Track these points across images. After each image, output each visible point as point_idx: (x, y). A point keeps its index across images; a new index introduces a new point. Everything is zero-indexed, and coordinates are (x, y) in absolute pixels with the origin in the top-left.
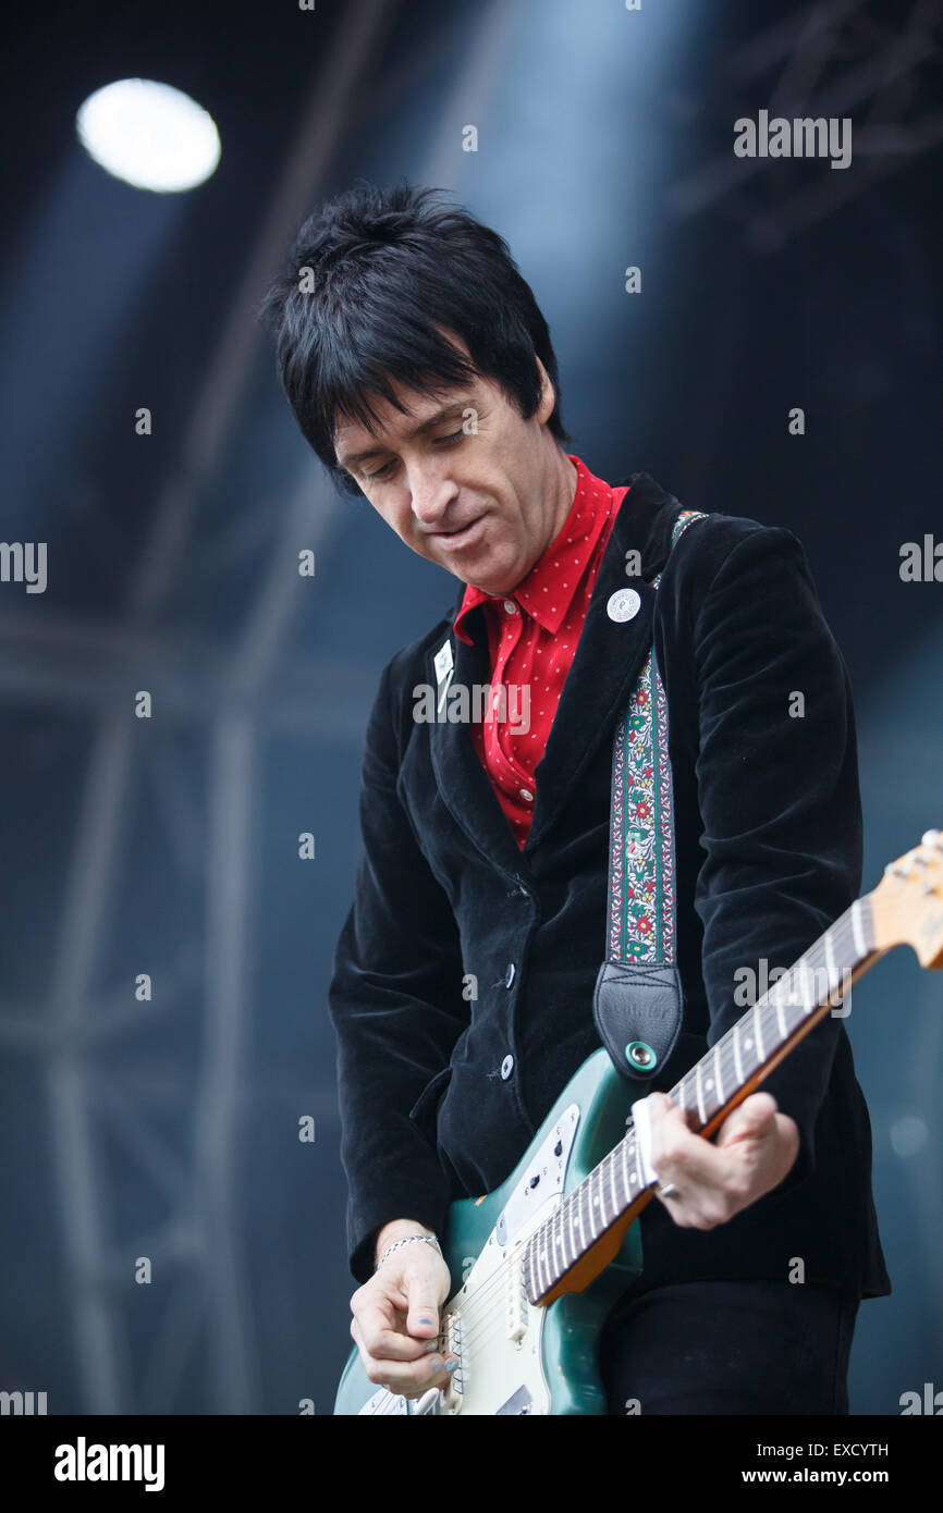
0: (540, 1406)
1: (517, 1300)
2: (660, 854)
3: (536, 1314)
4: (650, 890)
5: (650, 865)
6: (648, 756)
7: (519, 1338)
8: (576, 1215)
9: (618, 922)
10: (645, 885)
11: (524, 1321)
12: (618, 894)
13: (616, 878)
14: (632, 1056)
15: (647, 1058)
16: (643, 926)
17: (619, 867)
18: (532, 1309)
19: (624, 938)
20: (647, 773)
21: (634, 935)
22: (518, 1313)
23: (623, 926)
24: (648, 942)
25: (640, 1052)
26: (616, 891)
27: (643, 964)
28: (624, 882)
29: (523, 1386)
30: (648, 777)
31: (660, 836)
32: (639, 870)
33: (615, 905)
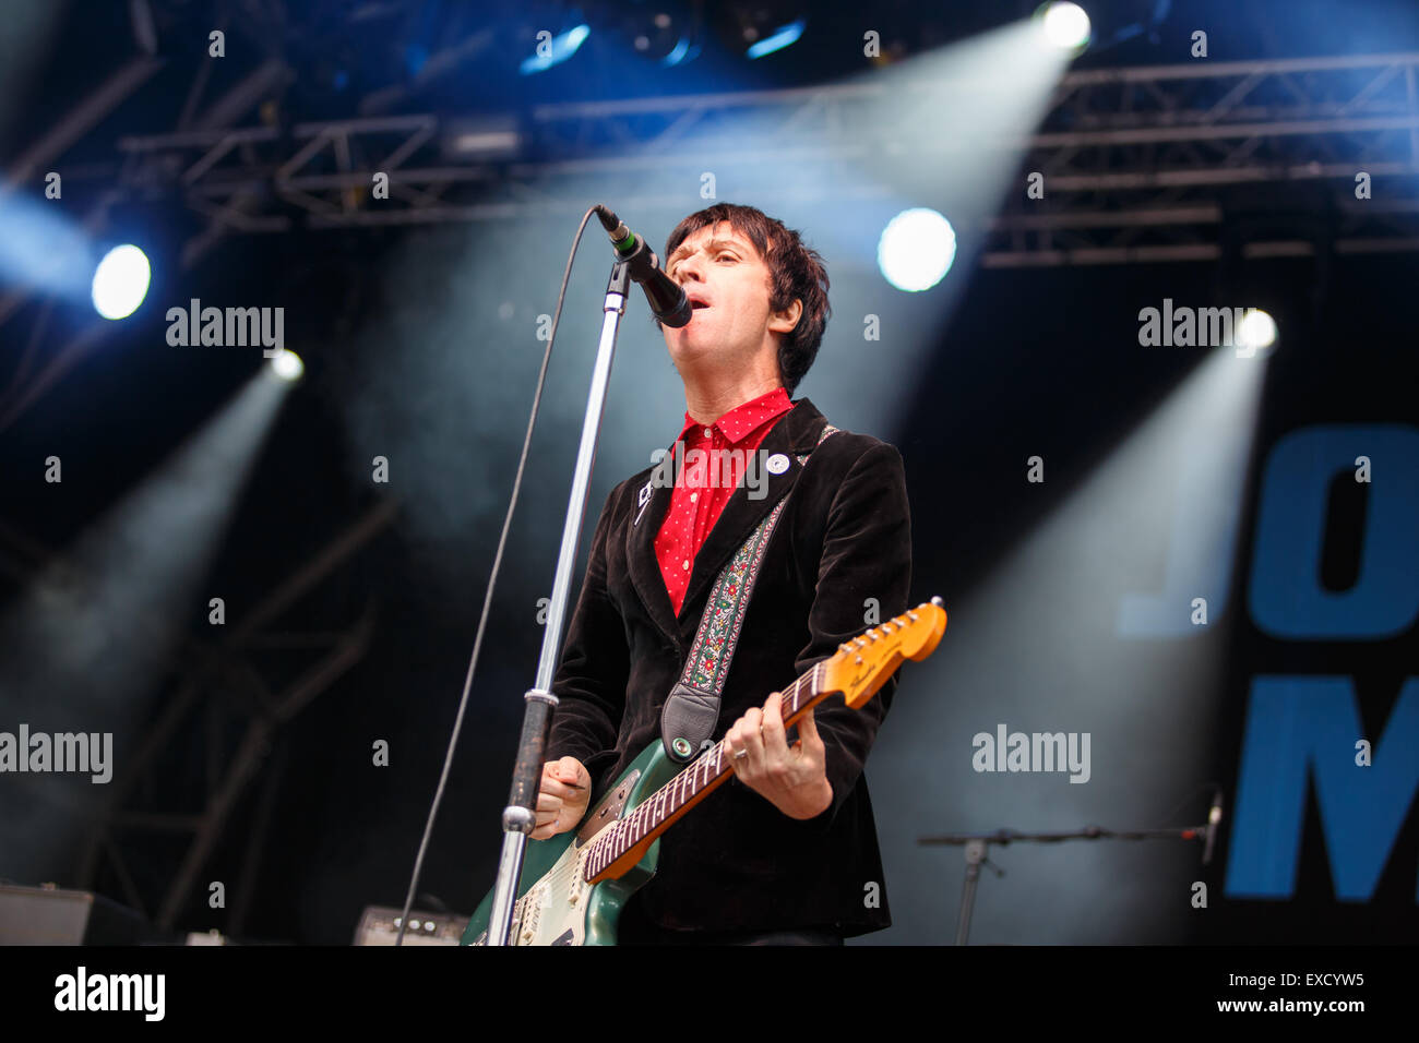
0: (577, 941)
1: (579, 879)
2: (733, 622)
3: (587, 888)
4: (720, 644)
5: (724, 627)
6: (748, 556)
7: (574, 901)
8: (636, 821)
9: (694, 658)
10: (718, 639)
11: (580, 891)
12: (701, 640)
13: (703, 628)
14: (677, 747)
15: (685, 749)
16: (709, 665)
17: (707, 622)
18: (586, 884)
19: (694, 671)
20: (744, 566)
21: (702, 669)
22: (577, 886)
23: (696, 663)
24: (708, 677)
25: (682, 745)
26: (700, 638)
27: (701, 689)
28: (706, 635)
29: (570, 930)
30: (743, 569)
31: (737, 609)
32: (718, 628)
33: (697, 646)
